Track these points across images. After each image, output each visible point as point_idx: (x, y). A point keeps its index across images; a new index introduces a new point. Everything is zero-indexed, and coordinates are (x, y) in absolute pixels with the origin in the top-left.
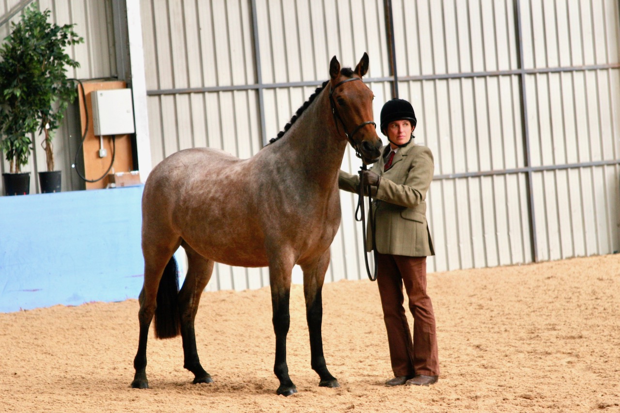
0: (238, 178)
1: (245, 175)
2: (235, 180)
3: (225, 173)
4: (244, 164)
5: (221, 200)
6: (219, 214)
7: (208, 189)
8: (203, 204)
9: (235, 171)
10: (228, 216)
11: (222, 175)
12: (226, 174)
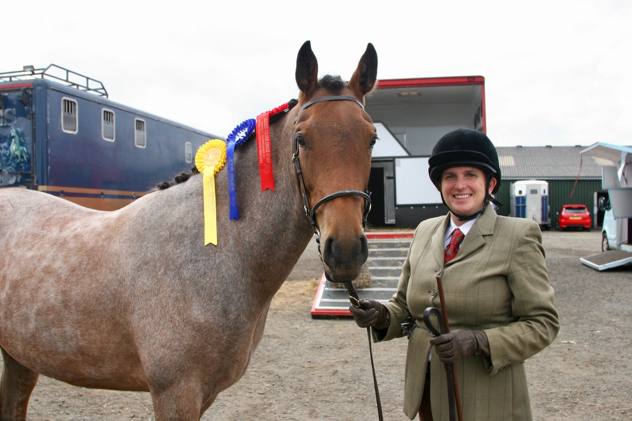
0: (97, 241)
1: (109, 238)
2: (91, 245)
3: (73, 228)
4: (109, 218)
5: (62, 276)
6: (56, 299)
7: (42, 252)
8: (30, 277)
9: (91, 227)
10: (73, 308)
11: (68, 231)
12: (74, 230)
